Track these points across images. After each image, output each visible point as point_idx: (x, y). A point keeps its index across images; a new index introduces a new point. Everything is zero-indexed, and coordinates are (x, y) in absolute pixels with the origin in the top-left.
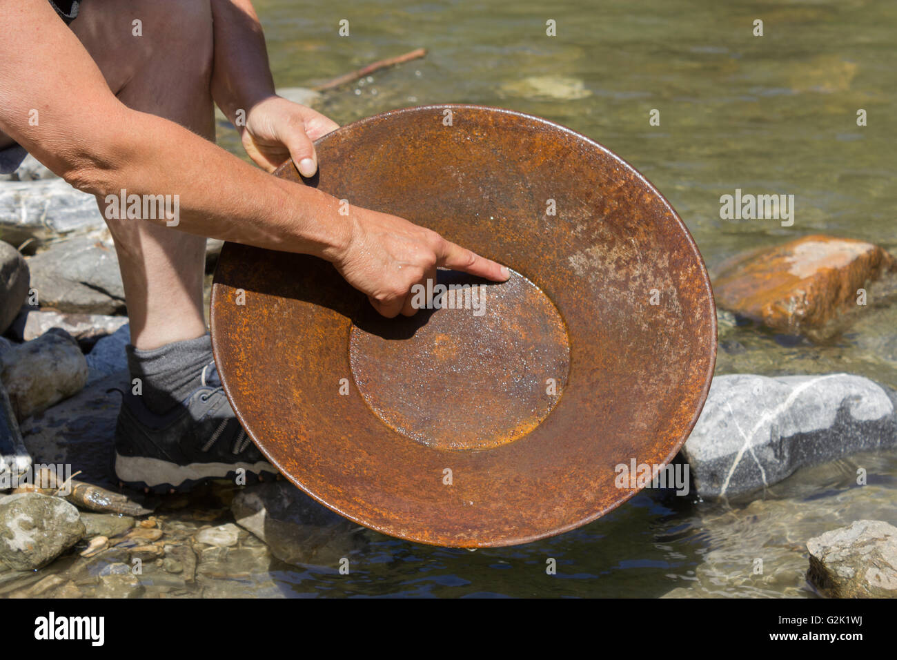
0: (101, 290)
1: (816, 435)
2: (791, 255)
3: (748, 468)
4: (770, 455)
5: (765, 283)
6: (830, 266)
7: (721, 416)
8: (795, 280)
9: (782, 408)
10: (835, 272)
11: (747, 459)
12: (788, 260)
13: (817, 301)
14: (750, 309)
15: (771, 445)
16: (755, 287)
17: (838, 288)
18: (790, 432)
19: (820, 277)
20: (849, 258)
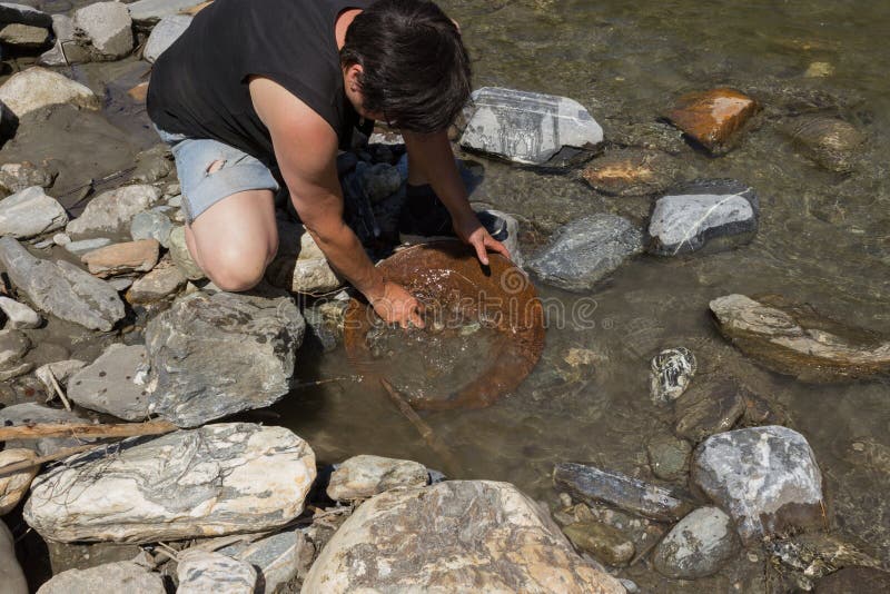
1: (717, 228)
2: (713, 103)
3: (686, 243)
4: (696, 240)
5: (700, 120)
6: (730, 115)
7: (676, 225)
8: (714, 121)
9: (703, 219)
10: (734, 117)
12: (711, 106)
13: (723, 133)
15: (697, 236)
16: (695, 121)
17: (734, 124)
18: (705, 229)
19: (725, 122)
20: (740, 108)
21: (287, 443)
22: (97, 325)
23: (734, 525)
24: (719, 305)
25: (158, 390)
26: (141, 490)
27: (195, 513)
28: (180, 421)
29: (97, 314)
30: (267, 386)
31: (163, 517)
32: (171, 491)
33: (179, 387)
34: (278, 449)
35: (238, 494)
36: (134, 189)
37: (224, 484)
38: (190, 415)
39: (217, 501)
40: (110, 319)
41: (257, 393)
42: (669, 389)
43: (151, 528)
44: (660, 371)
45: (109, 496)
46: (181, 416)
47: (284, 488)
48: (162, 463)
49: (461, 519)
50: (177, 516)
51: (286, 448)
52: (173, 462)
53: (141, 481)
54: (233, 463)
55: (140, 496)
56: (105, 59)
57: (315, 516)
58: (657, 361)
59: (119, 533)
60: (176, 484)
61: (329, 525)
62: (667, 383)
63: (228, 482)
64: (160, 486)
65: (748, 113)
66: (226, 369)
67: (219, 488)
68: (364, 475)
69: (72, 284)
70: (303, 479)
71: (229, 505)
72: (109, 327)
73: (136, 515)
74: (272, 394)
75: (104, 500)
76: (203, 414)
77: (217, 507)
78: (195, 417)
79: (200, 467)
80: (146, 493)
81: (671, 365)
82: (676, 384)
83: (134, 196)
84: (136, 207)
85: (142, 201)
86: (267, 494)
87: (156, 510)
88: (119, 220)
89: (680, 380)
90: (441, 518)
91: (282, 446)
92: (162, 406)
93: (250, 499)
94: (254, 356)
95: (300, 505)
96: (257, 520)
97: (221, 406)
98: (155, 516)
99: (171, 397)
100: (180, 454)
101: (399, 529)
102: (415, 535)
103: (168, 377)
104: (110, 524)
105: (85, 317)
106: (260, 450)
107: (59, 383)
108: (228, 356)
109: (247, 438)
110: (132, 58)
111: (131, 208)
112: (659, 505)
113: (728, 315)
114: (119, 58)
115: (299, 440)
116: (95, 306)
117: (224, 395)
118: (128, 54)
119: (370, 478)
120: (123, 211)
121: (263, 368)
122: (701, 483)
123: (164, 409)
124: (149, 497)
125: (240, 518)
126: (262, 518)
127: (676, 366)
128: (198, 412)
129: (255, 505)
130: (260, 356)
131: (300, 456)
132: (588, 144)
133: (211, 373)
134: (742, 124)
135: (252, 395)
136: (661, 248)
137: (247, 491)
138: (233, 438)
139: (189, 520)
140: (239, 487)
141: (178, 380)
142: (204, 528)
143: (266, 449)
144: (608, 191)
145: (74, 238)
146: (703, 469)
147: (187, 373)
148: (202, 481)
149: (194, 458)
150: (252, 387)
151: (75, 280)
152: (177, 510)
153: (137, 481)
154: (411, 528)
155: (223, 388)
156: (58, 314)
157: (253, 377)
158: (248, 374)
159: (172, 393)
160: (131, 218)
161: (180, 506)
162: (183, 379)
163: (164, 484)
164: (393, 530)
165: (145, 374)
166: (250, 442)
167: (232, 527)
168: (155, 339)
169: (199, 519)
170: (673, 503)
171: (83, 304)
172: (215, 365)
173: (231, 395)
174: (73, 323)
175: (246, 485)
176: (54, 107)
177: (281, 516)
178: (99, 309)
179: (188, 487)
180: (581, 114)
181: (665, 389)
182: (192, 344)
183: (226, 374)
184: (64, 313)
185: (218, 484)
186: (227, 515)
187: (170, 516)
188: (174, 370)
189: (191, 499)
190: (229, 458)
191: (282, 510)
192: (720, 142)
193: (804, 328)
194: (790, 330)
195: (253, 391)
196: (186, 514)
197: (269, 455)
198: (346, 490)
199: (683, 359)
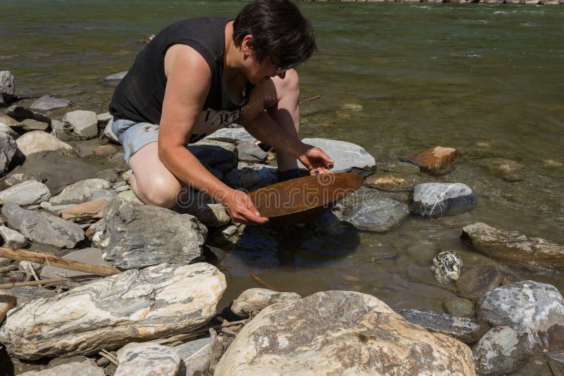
0: (256, 157)
1: (453, 199)
2: (434, 151)
4: (443, 204)
5: (428, 158)
6: (445, 154)
8: (436, 158)
9: (446, 191)
10: (447, 156)
11: (438, 205)
13: (443, 163)
14: (424, 165)
15: (443, 201)
16: (424, 159)
17: (448, 160)
18: (447, 198)
19: (443, 157)
20: (450, 152)
21: (203, 268)
22: (65, 244)
23: (522, 338)
24: (469, 229)
25: (110, 245)
26: (93, 301)
27: (133, 318)
28: (125, 263)
29: (66, 237)
30: (186, 250)
31: (109, 320)
32: (116, 302)
33: (126, 241)
34: (197, 272)
35: (167, 304)
36: (95, 180)
37: (157, 298)
38: (132, 259)
39: (150, 310)
40: (74, 240)
41: (179, 255)
42: (449, 273)
43: (98, 332)
44: (440, 264)
45: (68, 306)
46: (126, 259)
47: (204, 293)
48: (111, 284)
49: (338, 309)
50: (120, 319)
51: (203, 271)
52: (118, 283)
53: (94, 295)
54: (163, 284)
55: (93, 304)
56: (81, 139)
57: (222, 325)
58: (437, 259)
59: (72, 340)
60: (120, 298)
61: (233, 333)
62: (447, 270)
63: (159, 297)
64: (108, 298)
65: (456, 154)
66: (158, 234)
67: (152, 300)
68: (259, 294)
69: (51, 222)
70: (217, 287)
71: (160, 312)
72: (73, 245)
73: (87, 321)
74: (189, 256)
75: (64, 309)
76: (141, 260)
77: (150, 314)
78: (136, 261)
79: (138, 287)
80: (97, 303)
81: (447, 259)
82: (453, 270)
83: (94, 184)
84: (95, 189)
85: (99, 186)
86: (190, 300)
87: (104, 315)
88: (84, 196)
89: (455, 267)
90: (323, 309)
91: (200, 270)
92: (112, 254)
93: (176, 305)
94: (178, 227)
95: (215, 306)
96: (181, 319)
97: (153, 257)
98: (102, 319)
99: (119, 248)
100: (124, 279)
101: (291, 318)
102: (305, 320)
103: (117, 235)
104: (66, 333)
105: (57, 240)
106: (184, 274)
107: (36, 271)
108: (161, 226)
109: (174, 270)
110: (97, 139)
111: (92, 190)
112: (465, 328)
113: (477, 233)
114: (88, 139)
115: (212, 267)
116: (65, 233)
117: (156, 252)
118: (94, 137)
119: (264, 295)
120: (87, 191)
121: (184, 237)
122: (488, 318)
123: (113, 256)
124: (99, 306)
125: (169, 319)
126: (185, 317)
127: (450, 259)
128: (137, 258)
129: (181, 309)
130: (182, 228)
131: (214, 275)
132: (367, 167)
133: (148, 235)
134: (452, 160)
135: (175, 256)
136: (423, 208)
137: (174, 301)
138: (163, 271)
139: (128, 323)
140: (168, 298)
141: (125, 236)
142: (140, 329)
143: (188, 274)
144: (383, 189)
145: (53, 204)
146: (487, 310)
147: (132, 232)
148: (140, 294)
149: (134, 282)
150: (175, 250)
151: (53, 220)
152: (120, 315)
153: (91, 295)
154: (300, 317)
155: (156, 247)
156: (38, 240)
157: (177, 242)
158: (173, 240)
159: (120, 246)
160: (92, 195)
161: (122, 312)
162: (129, 235)
163: (111, 298)
164: (287, 318)
165: (101, 233)
166: (175, 272)
167: (162, 327)
168: (111, 211)
169: (136, 322)
170: (474, 327)
171: (57, 232)
172: (151, 230)
173: (160, 253)
174: (48, 245)
175: (174, 296)
176: (48, 152)
177: (200, 315)
178: (67, 235)
179: (129, 299)
180: (361, 151)
181: (445, 273)
182: (137, 213)
183: (159, 238)
184: (43, 239)
185: (152, 297)
186: (158, 319)
187: (114, 319)
188: (123, 230)
189: (131, 307)
190: (160, 282)
191: (201, 311)
192: (442, 168)
193: (528, 236)
194: (519, 238)
195: (176, 253)
196: (126, 318)
197: (190, 276)
198: (247, 304)
199: (453, 256)
